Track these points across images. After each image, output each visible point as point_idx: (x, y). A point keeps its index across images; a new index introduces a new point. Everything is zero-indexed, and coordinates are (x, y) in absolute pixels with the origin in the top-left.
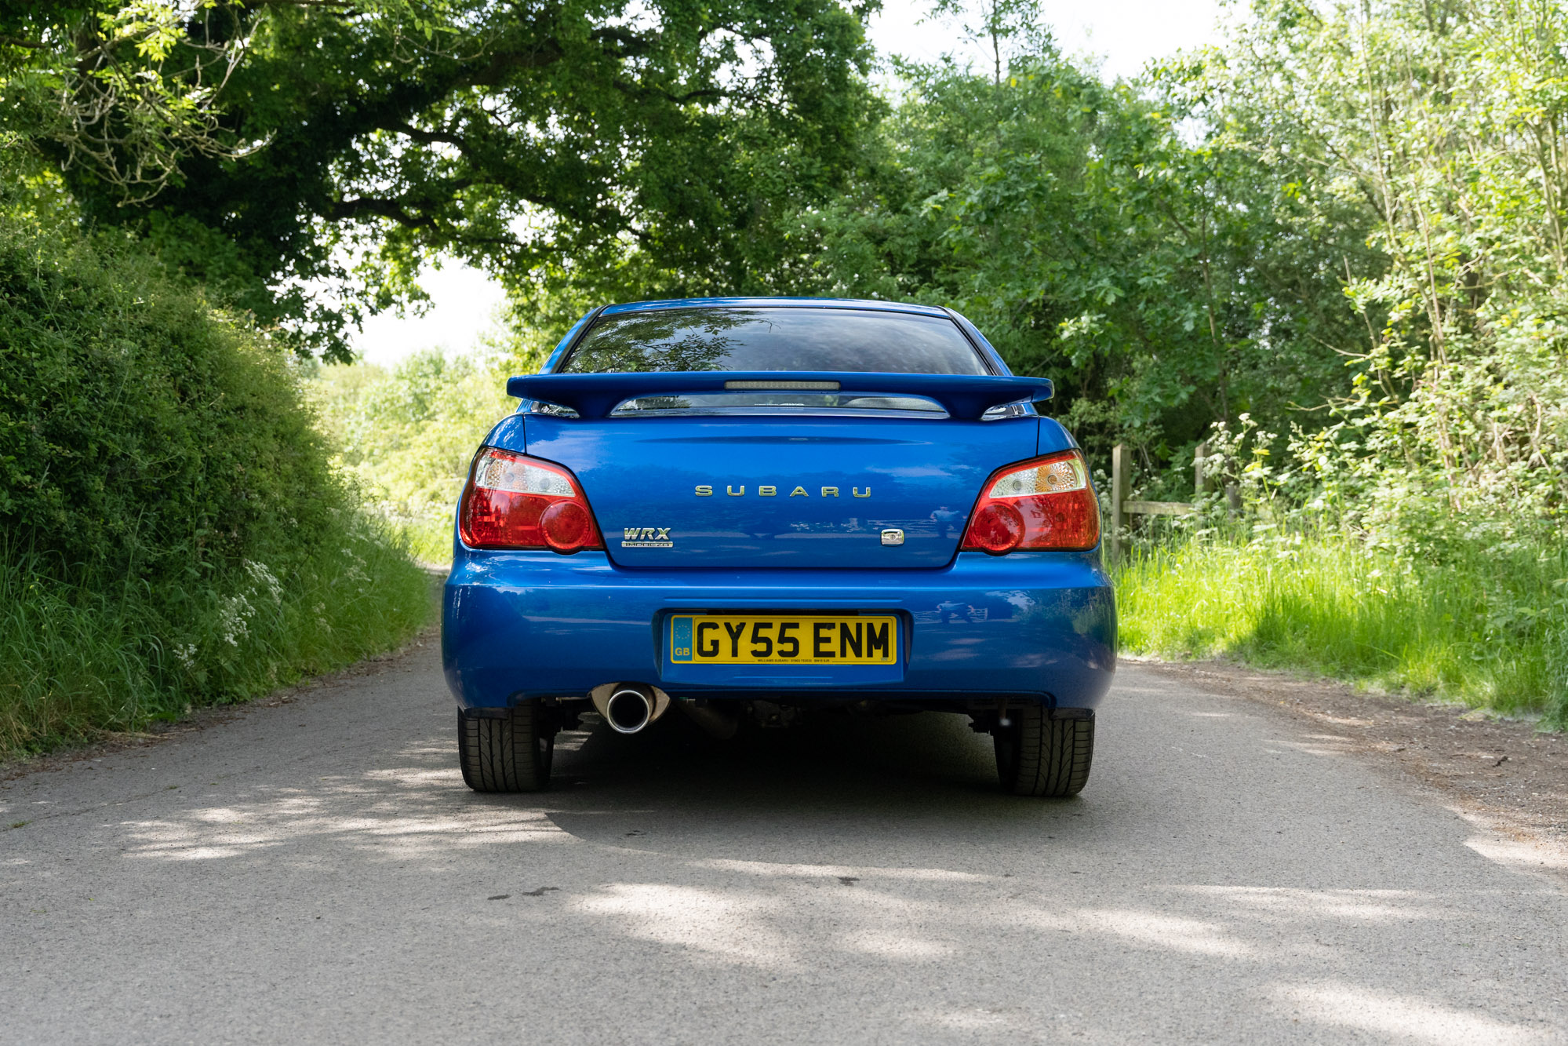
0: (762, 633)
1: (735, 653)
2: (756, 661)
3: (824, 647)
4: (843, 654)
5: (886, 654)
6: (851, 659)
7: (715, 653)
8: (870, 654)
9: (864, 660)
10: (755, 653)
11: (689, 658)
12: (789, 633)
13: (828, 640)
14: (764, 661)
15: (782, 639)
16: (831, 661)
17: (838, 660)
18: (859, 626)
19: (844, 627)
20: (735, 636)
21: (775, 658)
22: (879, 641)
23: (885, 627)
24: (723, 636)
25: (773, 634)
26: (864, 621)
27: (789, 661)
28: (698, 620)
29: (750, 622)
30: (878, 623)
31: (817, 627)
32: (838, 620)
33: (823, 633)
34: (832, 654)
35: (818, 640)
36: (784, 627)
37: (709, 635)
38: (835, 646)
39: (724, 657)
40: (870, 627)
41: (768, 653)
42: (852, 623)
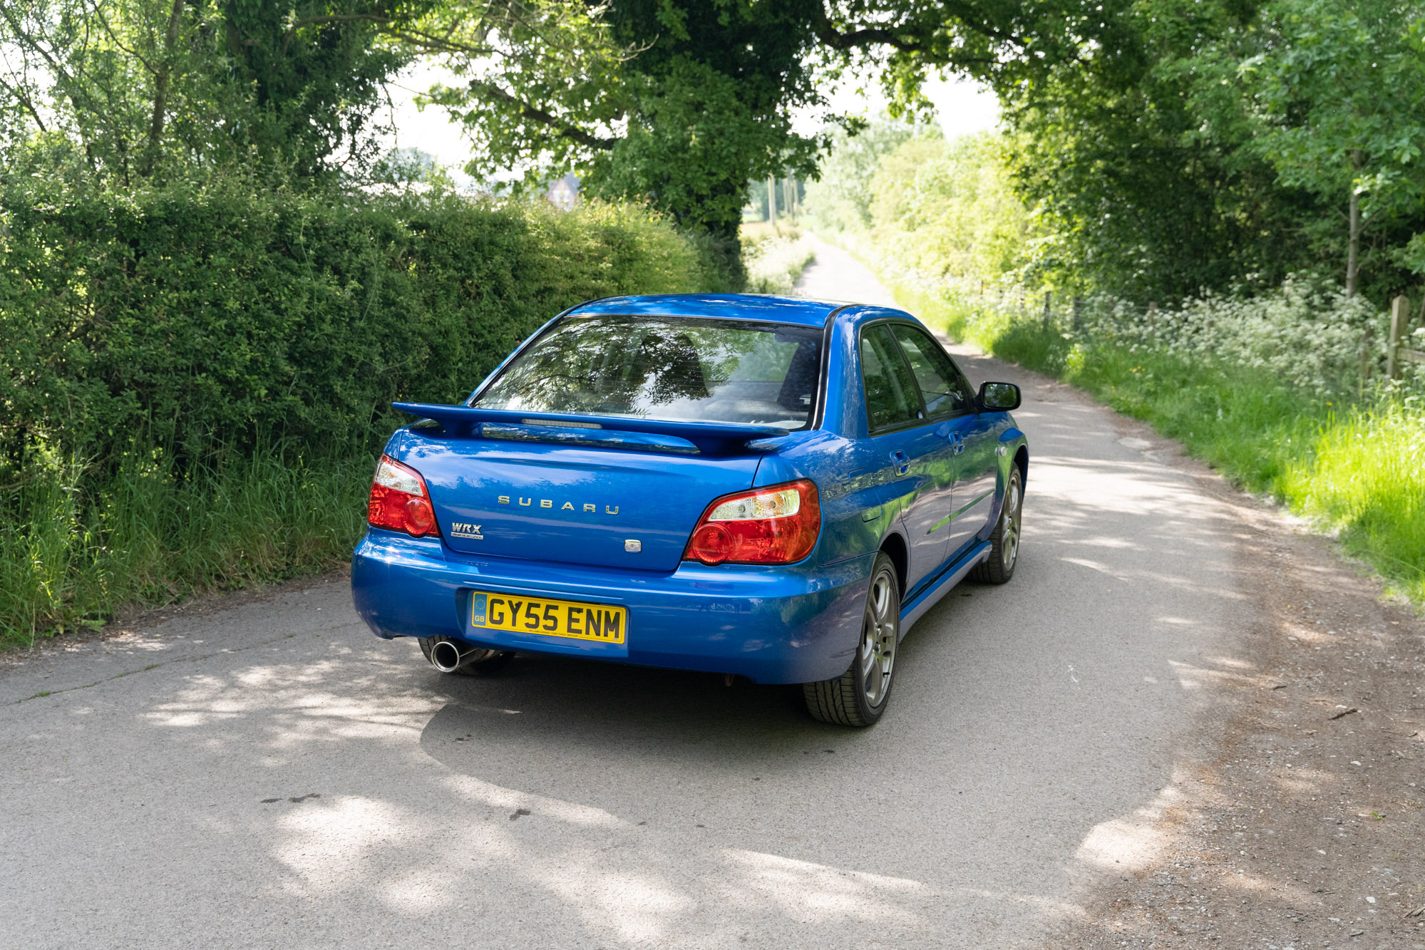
0: (533, 611)
1: (514, 624)
2: (528, 630)
3: (574, 626)
4: (587, 633)
5: (617, 636)
6: (592, 636)
7: (501, 622)
8: (606, 635)
9: (602, 638)
10: (528, 625)
11: (484, 623)
12: (551, 613)
13: (577, 621)
14: (533, 631)
15: (546, 617)
16: (579, 636)
17: (583, 636)
18: (599, 613)
19: (589, 612)
20: (515, 610)
21: (540, 630)
22: (613, 624)
23: (617, 615)
24: (506, 609)
25: (540, 612)
26: (604, 609)
27: (550, 633)
28: (491, 597)
29: (525, 602)
30: (613, 612)
31: (571, 610)
32: (585, 607)
33: (575, 615)
34: (580, 632)
35: (571, 620)
36: (548, 607)
37: (497, 607)
38: (581, 625)
39: (506, 626)
40: (607, 614)
41: (536, 626)
42: (594, 609)
